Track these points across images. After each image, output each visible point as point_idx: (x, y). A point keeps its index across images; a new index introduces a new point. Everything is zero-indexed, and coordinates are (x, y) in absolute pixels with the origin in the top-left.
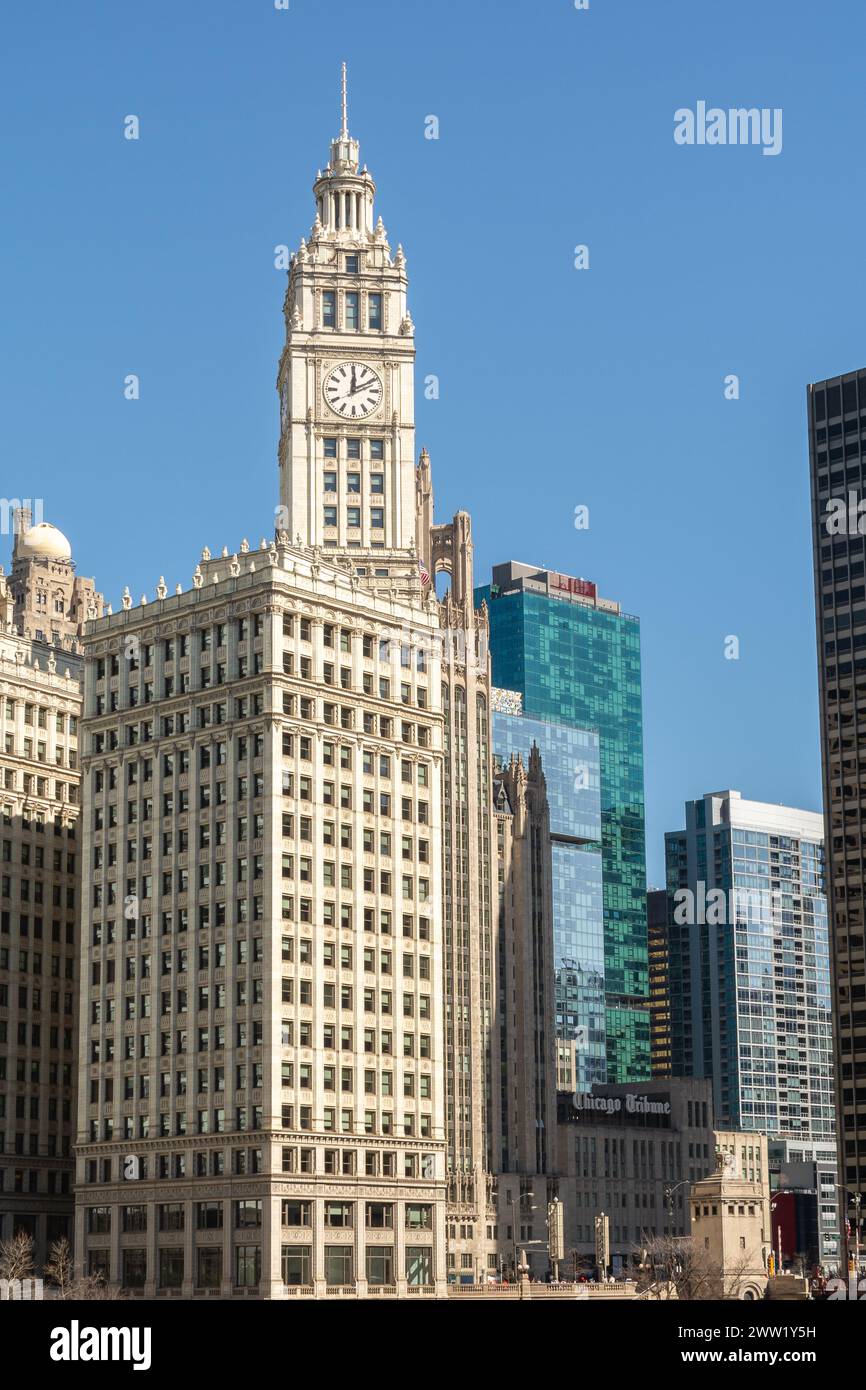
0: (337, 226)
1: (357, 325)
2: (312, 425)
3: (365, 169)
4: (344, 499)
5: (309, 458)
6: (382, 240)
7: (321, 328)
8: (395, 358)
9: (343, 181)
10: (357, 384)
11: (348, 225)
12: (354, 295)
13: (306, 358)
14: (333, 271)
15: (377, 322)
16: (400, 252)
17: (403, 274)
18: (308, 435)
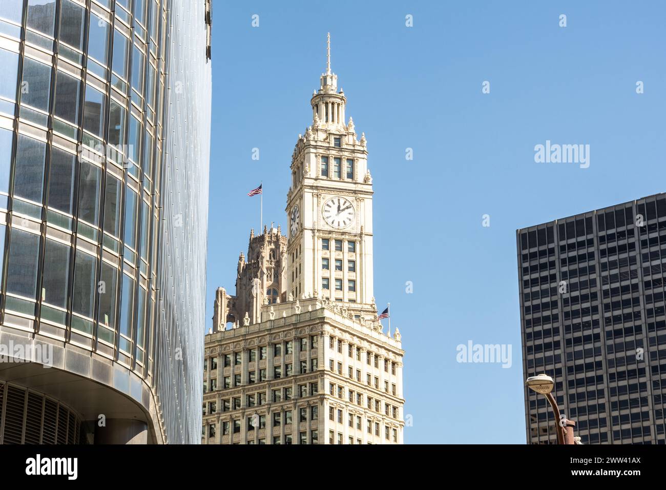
0: (327, 121)
1: (340, 176)
2: (316, 231)
3: (342, 91)
4: (334, 274)
5: (314, 250)
6: (352, 130)
7: (321, 177)
8: (362, 196)
9: (330, 96)
10: (341, 209)
11: (333, 121)
12: (339, 160)
13: (313, 193)
14: (327, 145)
15: (351, 175)
16: (363, 137)
17: (365, 149)
18: (313, 237)
